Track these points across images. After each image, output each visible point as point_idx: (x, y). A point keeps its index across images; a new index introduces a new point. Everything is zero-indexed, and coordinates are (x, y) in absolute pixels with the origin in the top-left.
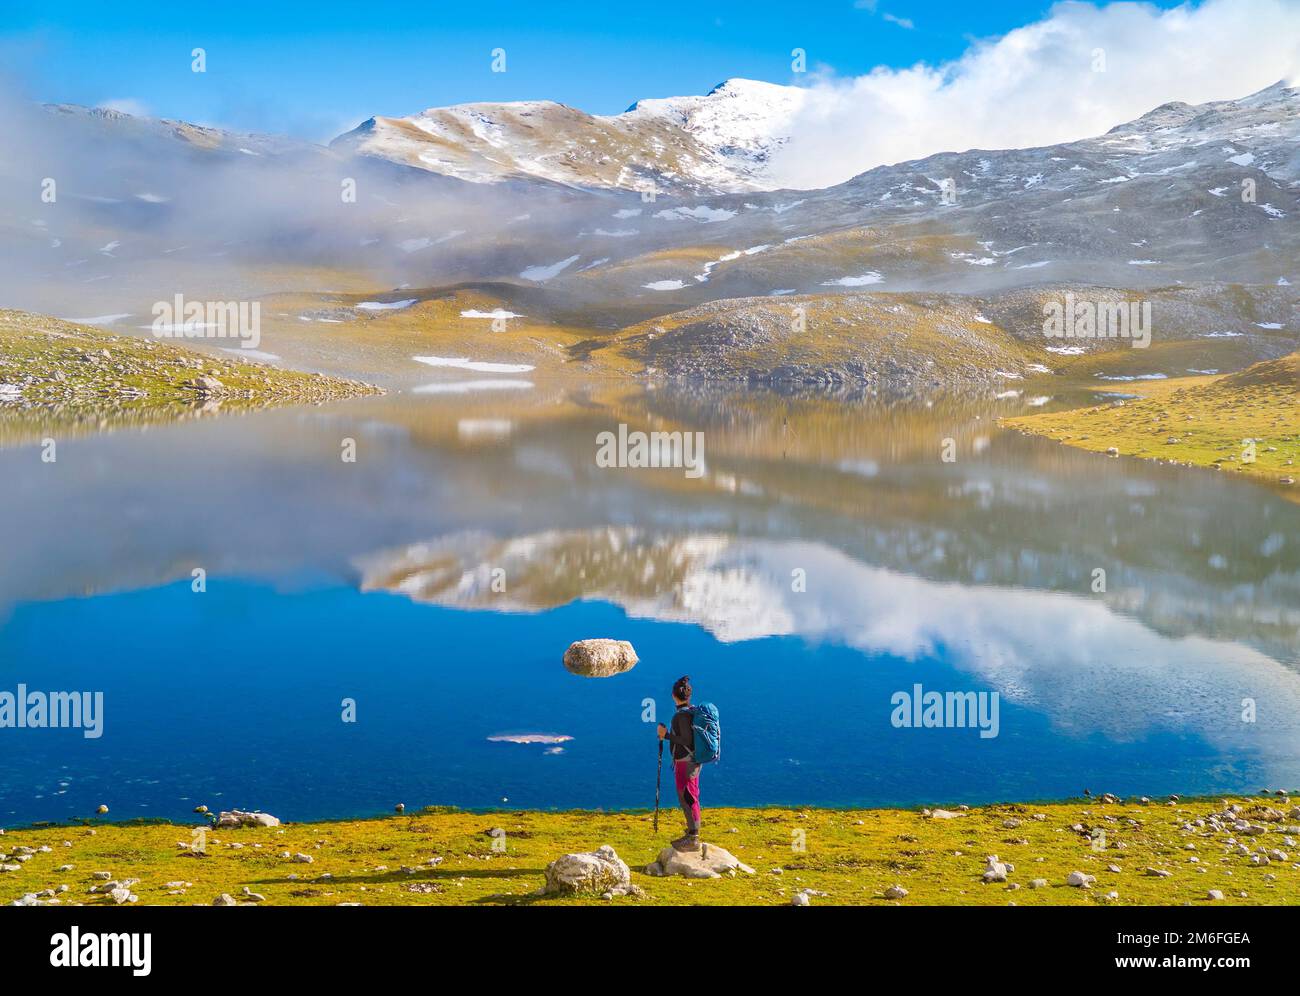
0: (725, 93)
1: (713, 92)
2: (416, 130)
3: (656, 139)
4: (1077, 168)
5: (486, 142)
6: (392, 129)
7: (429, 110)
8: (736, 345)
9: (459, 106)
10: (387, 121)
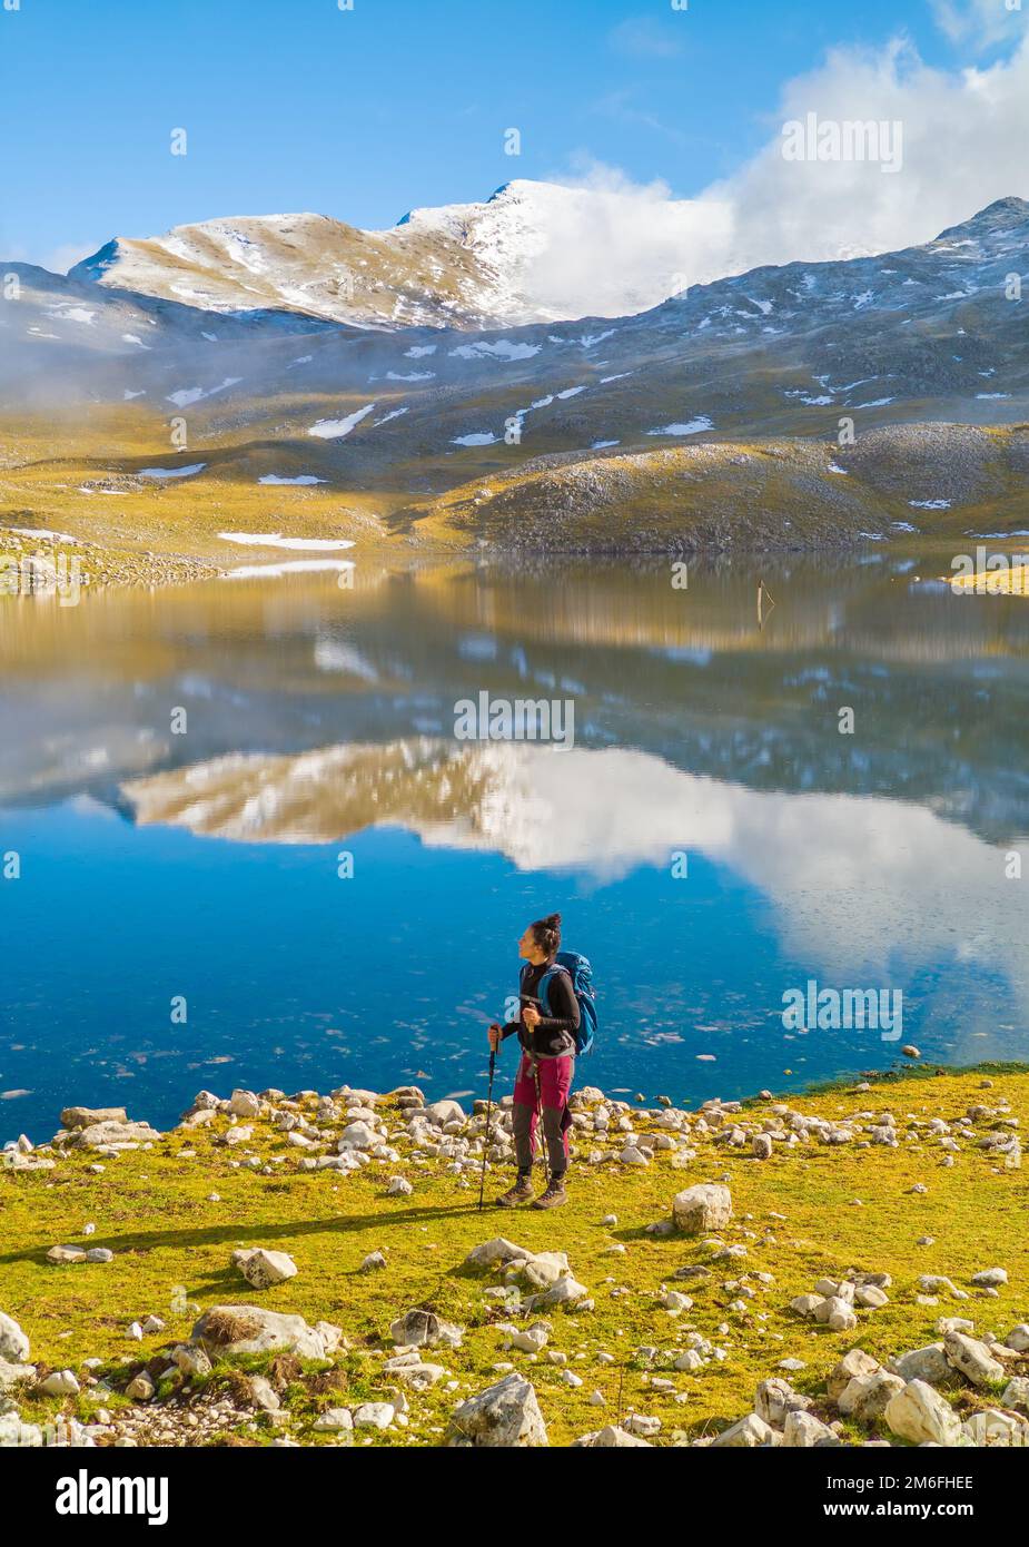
0: (506, 198)
1: (494, 198)
2: (164, 253)
3: (434, 260)
4: (910, 282)
5: (244, 267)
6: (137, 254)
7: (177, 228)
8: (574, 510)
9: (210, 222)
10: (131, 242)
